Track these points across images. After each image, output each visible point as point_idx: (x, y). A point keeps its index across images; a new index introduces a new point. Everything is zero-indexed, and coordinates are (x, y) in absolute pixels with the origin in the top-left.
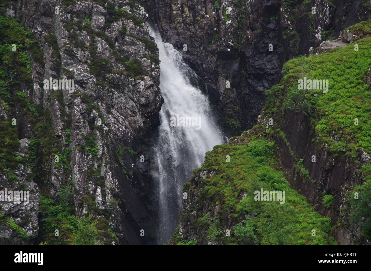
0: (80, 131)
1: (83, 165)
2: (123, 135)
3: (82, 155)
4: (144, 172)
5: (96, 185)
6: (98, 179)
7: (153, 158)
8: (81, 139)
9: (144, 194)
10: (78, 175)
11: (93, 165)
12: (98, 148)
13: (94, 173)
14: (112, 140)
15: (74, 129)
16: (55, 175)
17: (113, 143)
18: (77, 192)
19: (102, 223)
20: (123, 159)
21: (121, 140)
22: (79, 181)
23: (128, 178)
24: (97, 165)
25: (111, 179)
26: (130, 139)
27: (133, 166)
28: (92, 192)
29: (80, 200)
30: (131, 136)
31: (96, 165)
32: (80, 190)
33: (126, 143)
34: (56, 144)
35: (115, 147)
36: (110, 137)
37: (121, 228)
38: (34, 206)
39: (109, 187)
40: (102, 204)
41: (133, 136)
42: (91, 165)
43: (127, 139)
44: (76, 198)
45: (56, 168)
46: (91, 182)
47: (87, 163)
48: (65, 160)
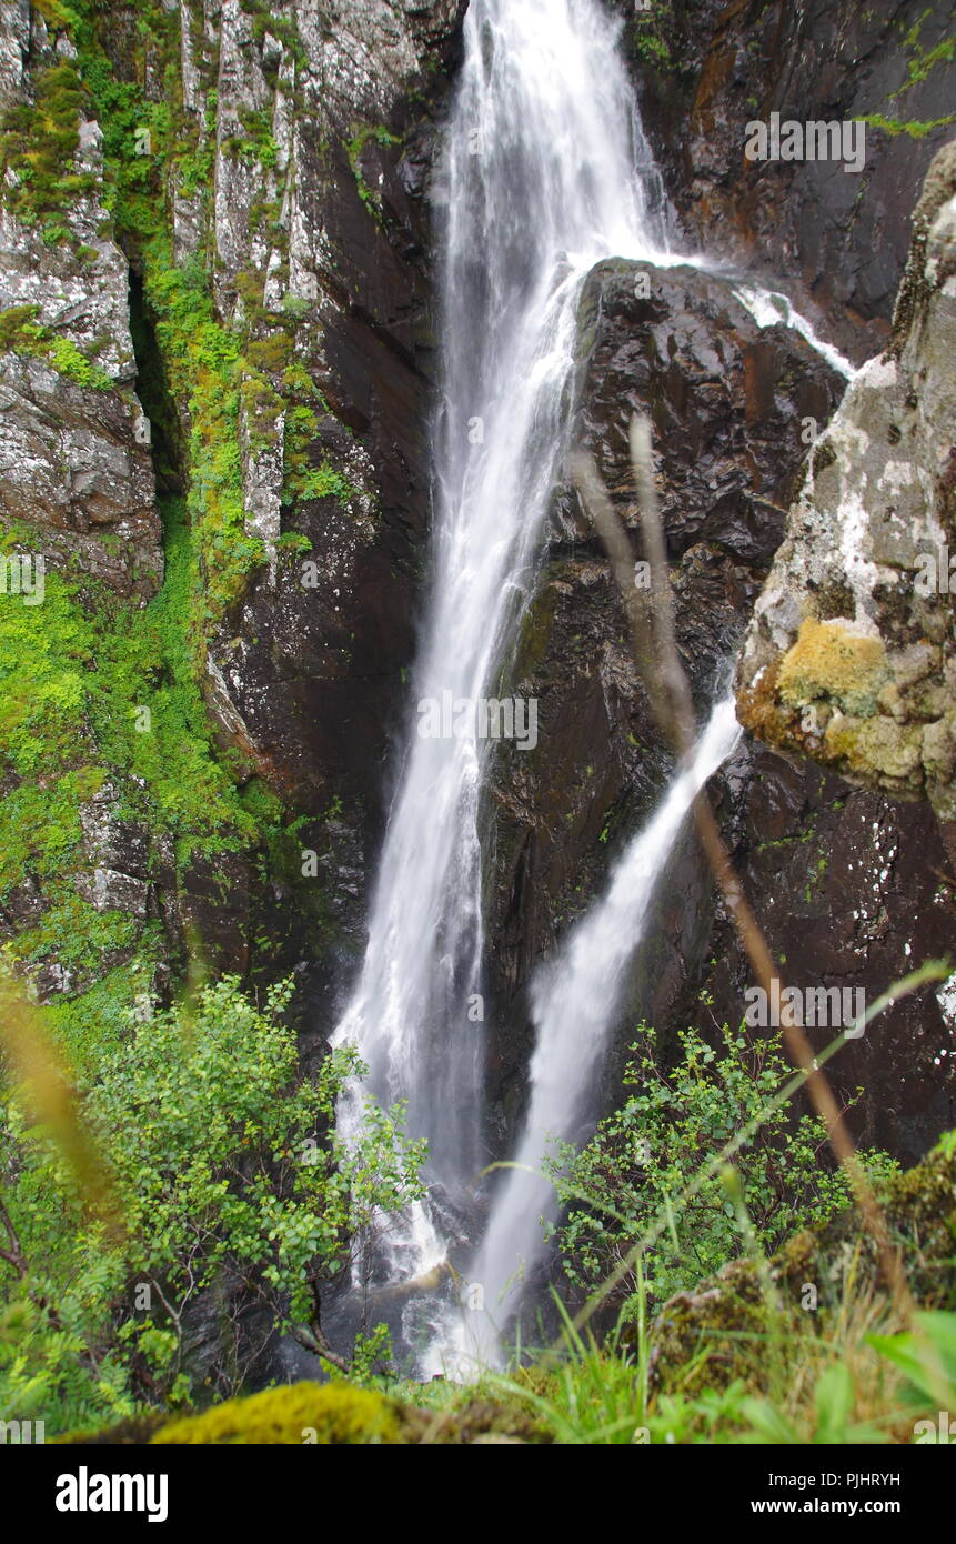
0: (237, 96)
1: (240, 192)
2: (365, 97)
3: (236, 166)
4: (414, 191)
5: (270, 246)
6: (276, 231)
7: (438, 154)
8: (233, 122)
9: (411, 245)
10: (226, 221)
11: (264, 192)
12: (279, 144)
13: (266, 212)
14: (330, 114)
15: (223, 92)
16: (180, 214)
17: (333, 121)
18: (222, 267)
19: (275, 348)
20: (362, 161)
21: (358, 111)
22: (227, 236)
23: (370, 210)
24: (274, 190)
25: (303, 233)
26: (386, 105)
27: (381, 182)
28: (259, 265)
29: (229, 287)
30: (386, 98)
31: (272, 192)
32: (229, 259)
33: (373, 117)
34: (185, 130)
35: (339, 132)
36: (325, 105)
37: (322, 359)
38: (114, 306)
39: (298, 253)
40: (280, 298)
41: (395, 96)
42: (260, 191)
43: (375, 107)
44: (218, 282)
45: (181, 197)
46: (259, 239)
47: (251, 187)
48: (203, 175)
